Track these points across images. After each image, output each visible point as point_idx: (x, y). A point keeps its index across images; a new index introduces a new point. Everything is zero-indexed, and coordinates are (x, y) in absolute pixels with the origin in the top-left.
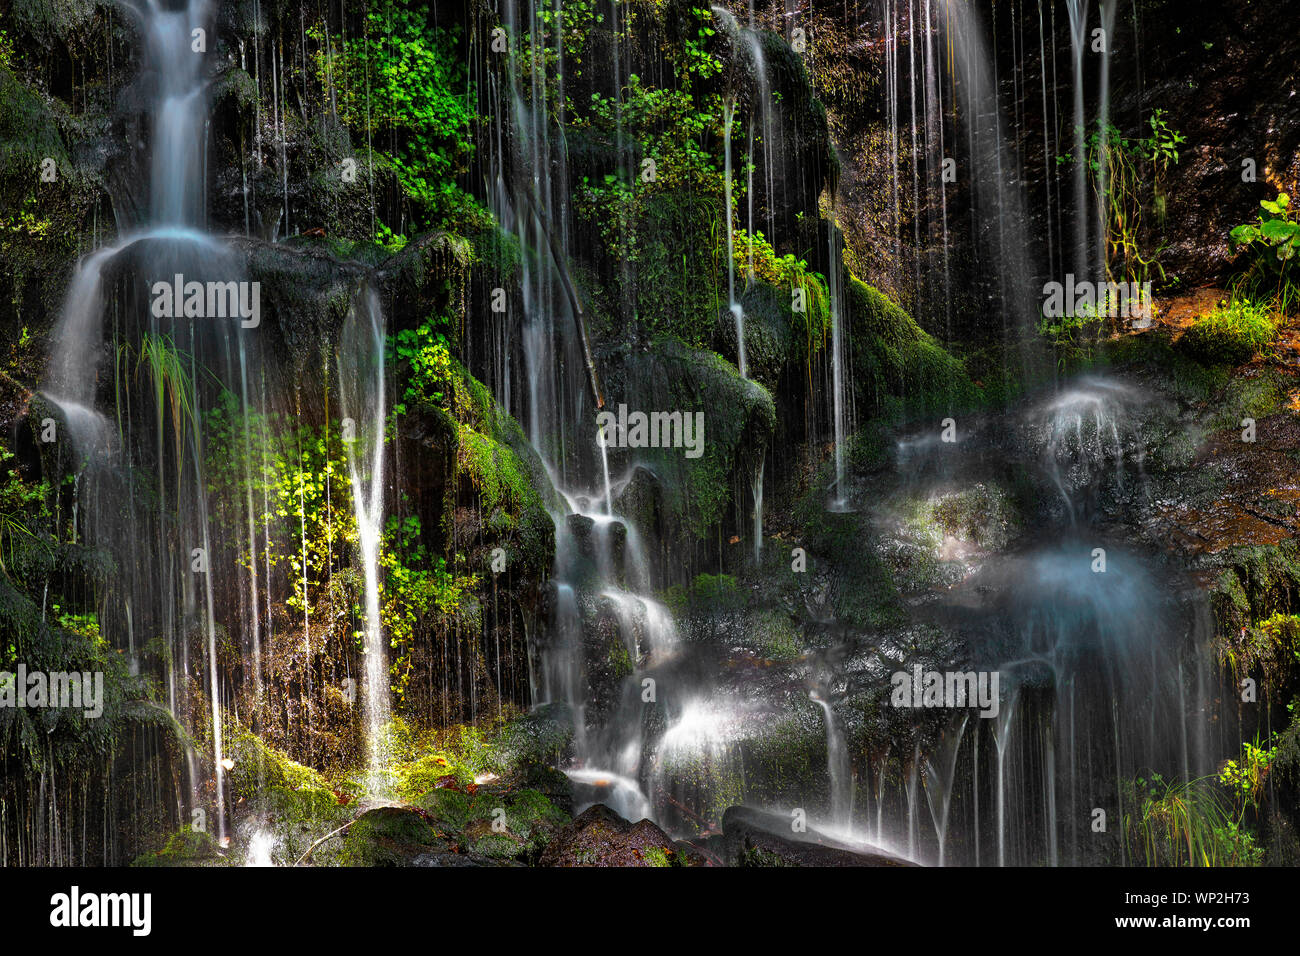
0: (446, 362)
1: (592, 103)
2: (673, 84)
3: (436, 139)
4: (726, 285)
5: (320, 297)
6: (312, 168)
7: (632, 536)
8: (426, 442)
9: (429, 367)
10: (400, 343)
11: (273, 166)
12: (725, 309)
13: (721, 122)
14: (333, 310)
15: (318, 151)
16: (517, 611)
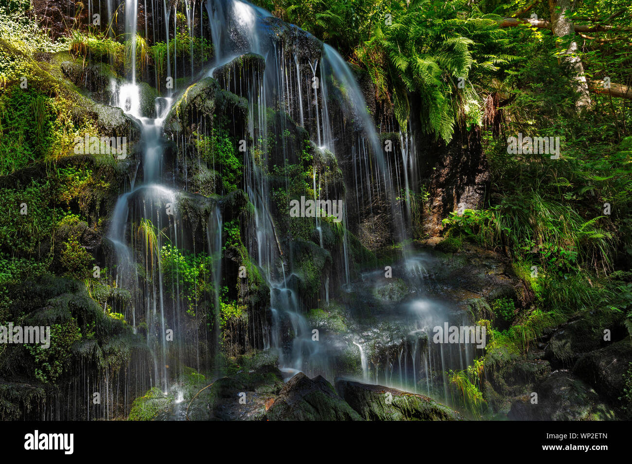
0: (239, 234)
1: (274, 168)
2: (298, 162)
3: (231, 169)
4: (315, 223)
5: (202, 207)
6: (195, 174)
7: (293, 295)
8: (233, 259)
9: (234, 235)
10: (225, 226)
11: (182, 173)
12: (315, 229)
13: (312, 174)
14: (206, 211)
15: (197, 169)
16: (259, 318)
